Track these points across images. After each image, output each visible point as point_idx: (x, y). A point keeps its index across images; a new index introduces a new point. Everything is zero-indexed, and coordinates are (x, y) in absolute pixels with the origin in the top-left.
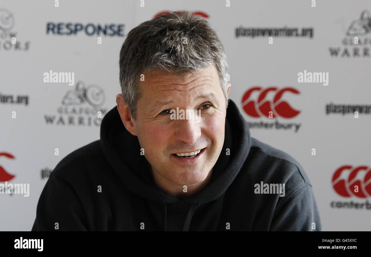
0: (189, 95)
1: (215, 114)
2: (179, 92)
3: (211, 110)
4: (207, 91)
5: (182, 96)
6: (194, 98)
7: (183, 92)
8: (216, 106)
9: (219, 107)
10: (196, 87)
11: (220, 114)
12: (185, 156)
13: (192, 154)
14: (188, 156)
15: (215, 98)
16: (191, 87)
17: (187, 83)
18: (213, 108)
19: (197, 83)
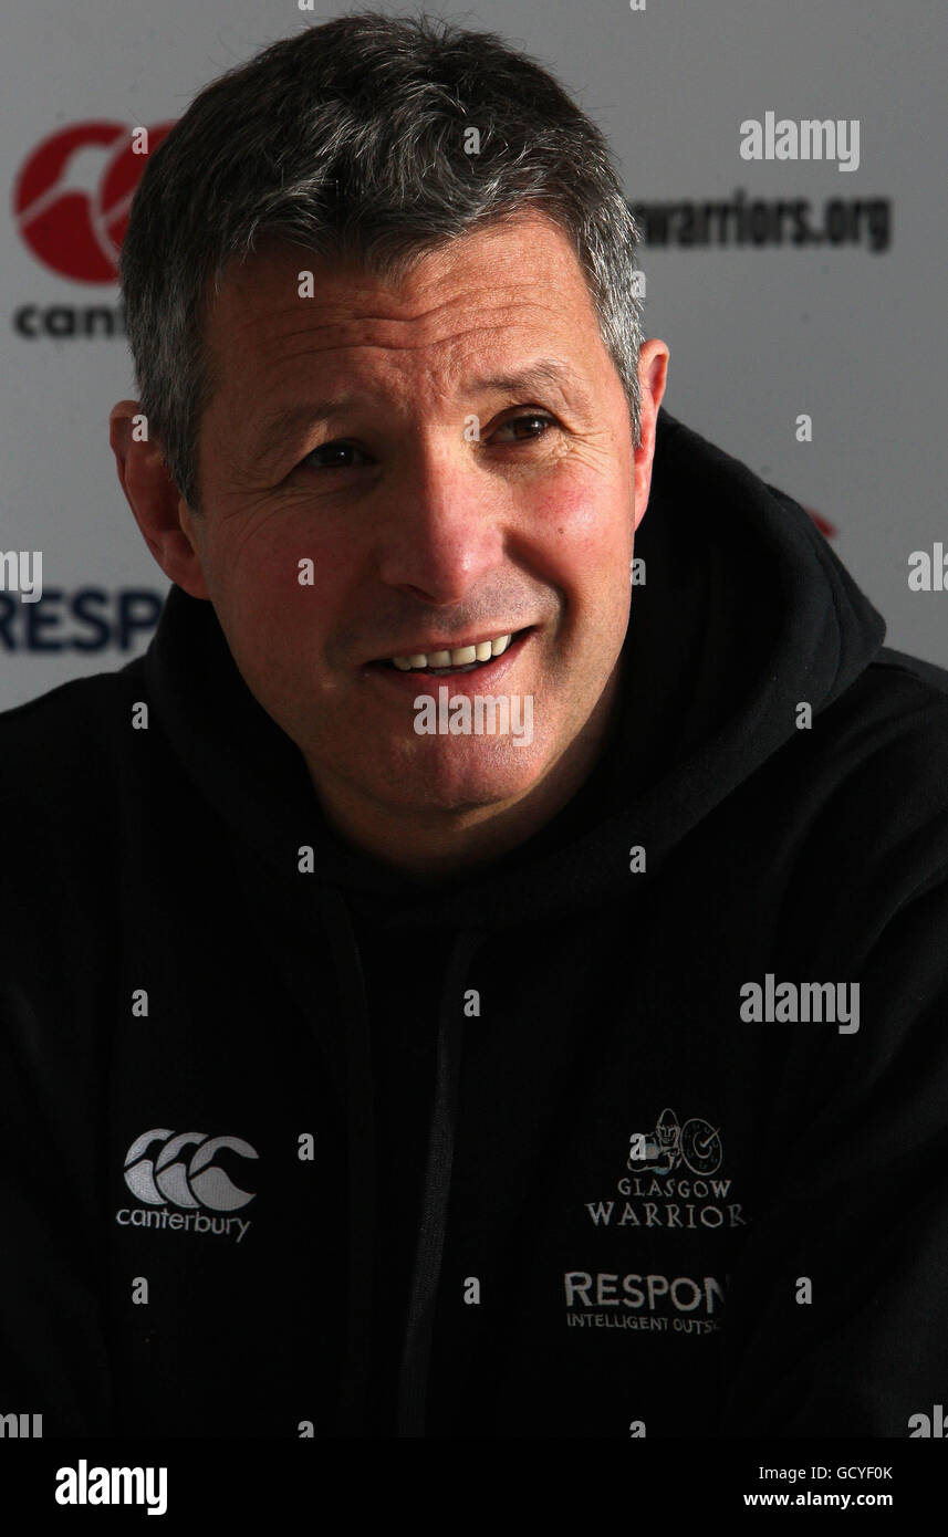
0: (434, 368)
1: (573, 463)
2: (384, 352)
3: (551, 444)
4: (520, 358)
5: (399, 374)
6: (462, 385)
7: (405, 353)
8: (575, 426)
9: (591, 430)
10: (468, 332)
11: (598, 466)
12: (433, 665)
13: (469, 655)
14: (447, 668)
15: (566, 388)
16: (442, 333)
17: (424, 311)
18: (563, 438)
19: (470, 317)
